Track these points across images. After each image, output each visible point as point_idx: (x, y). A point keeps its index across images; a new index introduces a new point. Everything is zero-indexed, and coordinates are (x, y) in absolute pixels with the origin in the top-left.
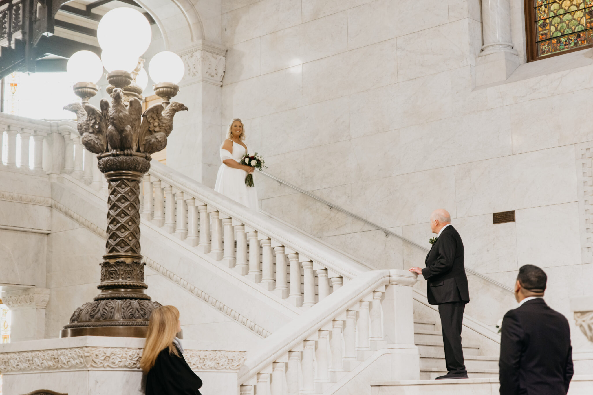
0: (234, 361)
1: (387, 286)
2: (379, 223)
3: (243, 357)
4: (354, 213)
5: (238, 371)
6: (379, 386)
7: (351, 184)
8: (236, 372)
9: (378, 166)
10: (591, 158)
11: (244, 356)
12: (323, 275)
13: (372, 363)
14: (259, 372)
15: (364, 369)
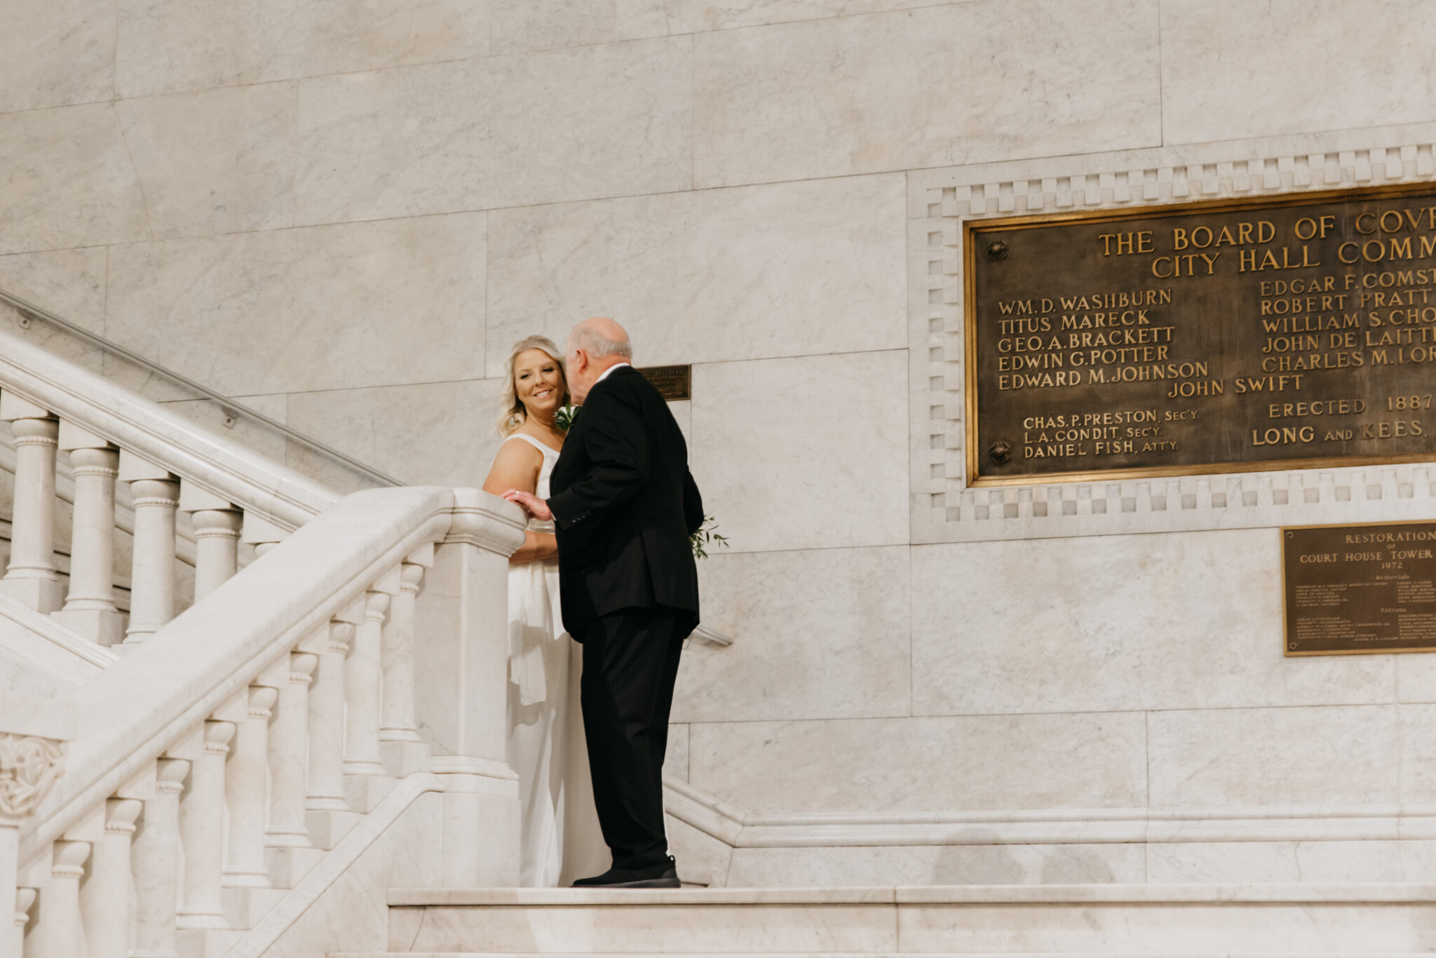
0: (18, 778)
1: (437, 545)
2: (201, 378)
3: (51, 765)
4: (113, 337)
5: (22, 823)
6: (424, 907)
7: (108, 246)
8: (16, 827)
9: (212, 193)
10: (957, 217)
11: (54, 761)
12: (159, 500)
13: (394, 821)
14: (62, 836)
15: (373, 842)
